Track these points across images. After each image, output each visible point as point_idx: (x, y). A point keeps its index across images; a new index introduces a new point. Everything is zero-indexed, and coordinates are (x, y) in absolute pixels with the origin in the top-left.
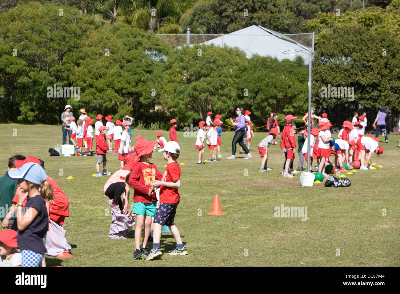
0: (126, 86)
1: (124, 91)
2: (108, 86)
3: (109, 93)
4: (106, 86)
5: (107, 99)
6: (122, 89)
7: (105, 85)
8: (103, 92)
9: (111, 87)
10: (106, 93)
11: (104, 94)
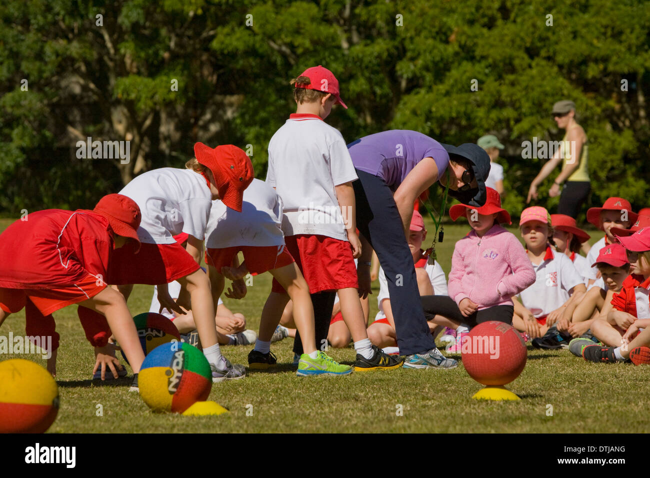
0: (602, 46)
1: (593, 71)
2: (532, 53)
3: (533, 78)
4: (522, 54)
5: (526, 106)
6: (585, 61)
7: (520, 47)
8: (511, 77)
9: (543, 53)
10: (524, 79)
11: (513, 84)
